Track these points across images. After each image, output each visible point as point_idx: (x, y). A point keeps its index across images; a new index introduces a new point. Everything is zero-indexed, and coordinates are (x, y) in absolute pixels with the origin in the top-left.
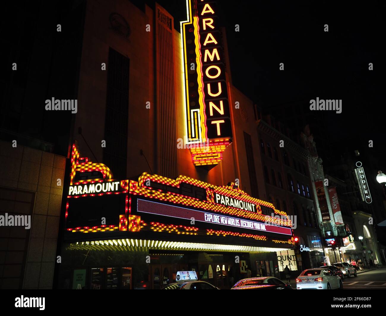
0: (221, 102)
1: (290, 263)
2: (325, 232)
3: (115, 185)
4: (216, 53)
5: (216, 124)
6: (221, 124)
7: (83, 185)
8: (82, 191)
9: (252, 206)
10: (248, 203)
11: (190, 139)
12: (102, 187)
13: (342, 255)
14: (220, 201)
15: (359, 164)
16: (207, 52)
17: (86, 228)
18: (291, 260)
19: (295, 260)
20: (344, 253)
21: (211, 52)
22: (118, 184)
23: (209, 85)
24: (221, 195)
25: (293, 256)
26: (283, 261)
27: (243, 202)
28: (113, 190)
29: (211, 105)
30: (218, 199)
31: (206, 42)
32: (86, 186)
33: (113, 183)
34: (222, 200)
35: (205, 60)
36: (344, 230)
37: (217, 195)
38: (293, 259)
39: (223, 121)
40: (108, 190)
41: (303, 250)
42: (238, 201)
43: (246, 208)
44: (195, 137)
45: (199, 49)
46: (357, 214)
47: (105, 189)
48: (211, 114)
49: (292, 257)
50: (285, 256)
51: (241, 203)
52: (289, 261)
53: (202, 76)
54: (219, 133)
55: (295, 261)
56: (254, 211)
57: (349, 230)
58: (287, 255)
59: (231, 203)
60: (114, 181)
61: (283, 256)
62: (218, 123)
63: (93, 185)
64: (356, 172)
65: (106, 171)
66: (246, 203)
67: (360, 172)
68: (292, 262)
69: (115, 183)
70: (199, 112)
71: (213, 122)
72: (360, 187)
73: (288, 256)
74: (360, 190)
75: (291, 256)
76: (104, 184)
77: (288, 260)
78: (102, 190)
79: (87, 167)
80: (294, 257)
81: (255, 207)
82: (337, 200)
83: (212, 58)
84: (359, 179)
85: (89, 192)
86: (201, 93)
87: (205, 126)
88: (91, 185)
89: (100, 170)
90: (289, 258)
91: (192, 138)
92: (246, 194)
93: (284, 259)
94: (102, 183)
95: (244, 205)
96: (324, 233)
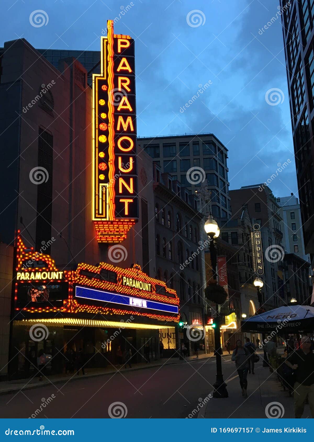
0: (131, 180)
1: (170, 341)
2: (208, 308)
3: (59, 274)
4: (130, 122)
5: (124, 203)
6: (129, 203)
7: (30, 273)
8: (30, 277)
9: (149, 286)
10: (146, 284)
11: (97, 216)
12: (48, 275)
13: (222, 334)
14: (126, 283)
15: (256, 227)
16: (121, 119)
17: (32, 308)
18: (171, 337)
19: (175, 337)
20: (225, 332)
21: (125, 121)
22: (62, 274)
23: (120, 159)
24: (127, 278)
25: (173, 333)
26: (162, 338)
27: (142, 282)
28: (57, 278)
29: (121, 181)
30: (124, 281)
31: (121, 107)
32: (32, 274)
33: (57, 273)
34: (127, 282)
35: (118, 129)
36: (228, 306)
37: (124, 278)
38: (172, 337)
39: (131, 201)
40: (53, 278)
41: (184, 327)
42: (138, 281)
43: (144, 288)
44: (102, 214)
45: (112, 114)
46: (245, 286)
47: (50, 277)
48: (121, 191)
49: (172, 335)
50: (165, 333)
51: (141, 283)
52: (169, 339)
53: (113, 147)
54: (126, 213)
55: (175, 339)
56: (150, 291)
57: (233, 307)
58: (167, 332)
59: (133, 284)
60: (59, 271)
61: (163, 333)
62: (126, 202)
63: (40, 273)
64: (252, 236)
65: (51, 262)
66: (145, 283)
67: (256, 236)
68: (172, 340)
69: (60, 273)
70: (107, 187)
71: (121, 200)
72: (254, 255)
73: (168, 334)
74: (253, 258)
75: (171, 333)
76: (49, 273)
77: (167, 338)
78: (47, 278)
79: (34, 256)
80: (175, 334)
81: (151, 286)
82: (225, 272)
83: (125, 127)
84: (253, 244)
85: (36, 279)
86: (111, 166)
87: (113, 204)
88: (37, 273)
89: (46, 261)
90: (169, 335)
91: (99, 214)
92: (145, 274)
93: (164, 336)
94: (47, 272)
95: (142, 285)
96: (206, 309)
